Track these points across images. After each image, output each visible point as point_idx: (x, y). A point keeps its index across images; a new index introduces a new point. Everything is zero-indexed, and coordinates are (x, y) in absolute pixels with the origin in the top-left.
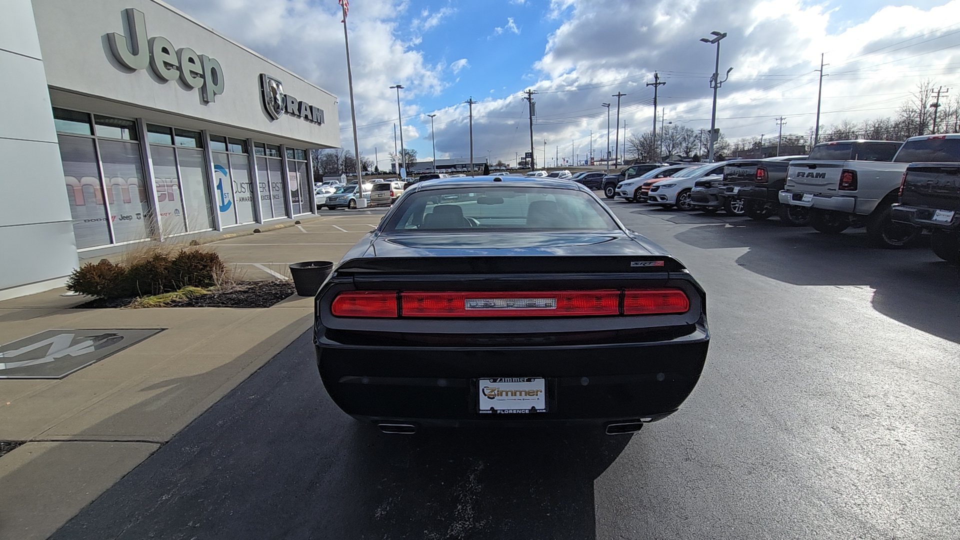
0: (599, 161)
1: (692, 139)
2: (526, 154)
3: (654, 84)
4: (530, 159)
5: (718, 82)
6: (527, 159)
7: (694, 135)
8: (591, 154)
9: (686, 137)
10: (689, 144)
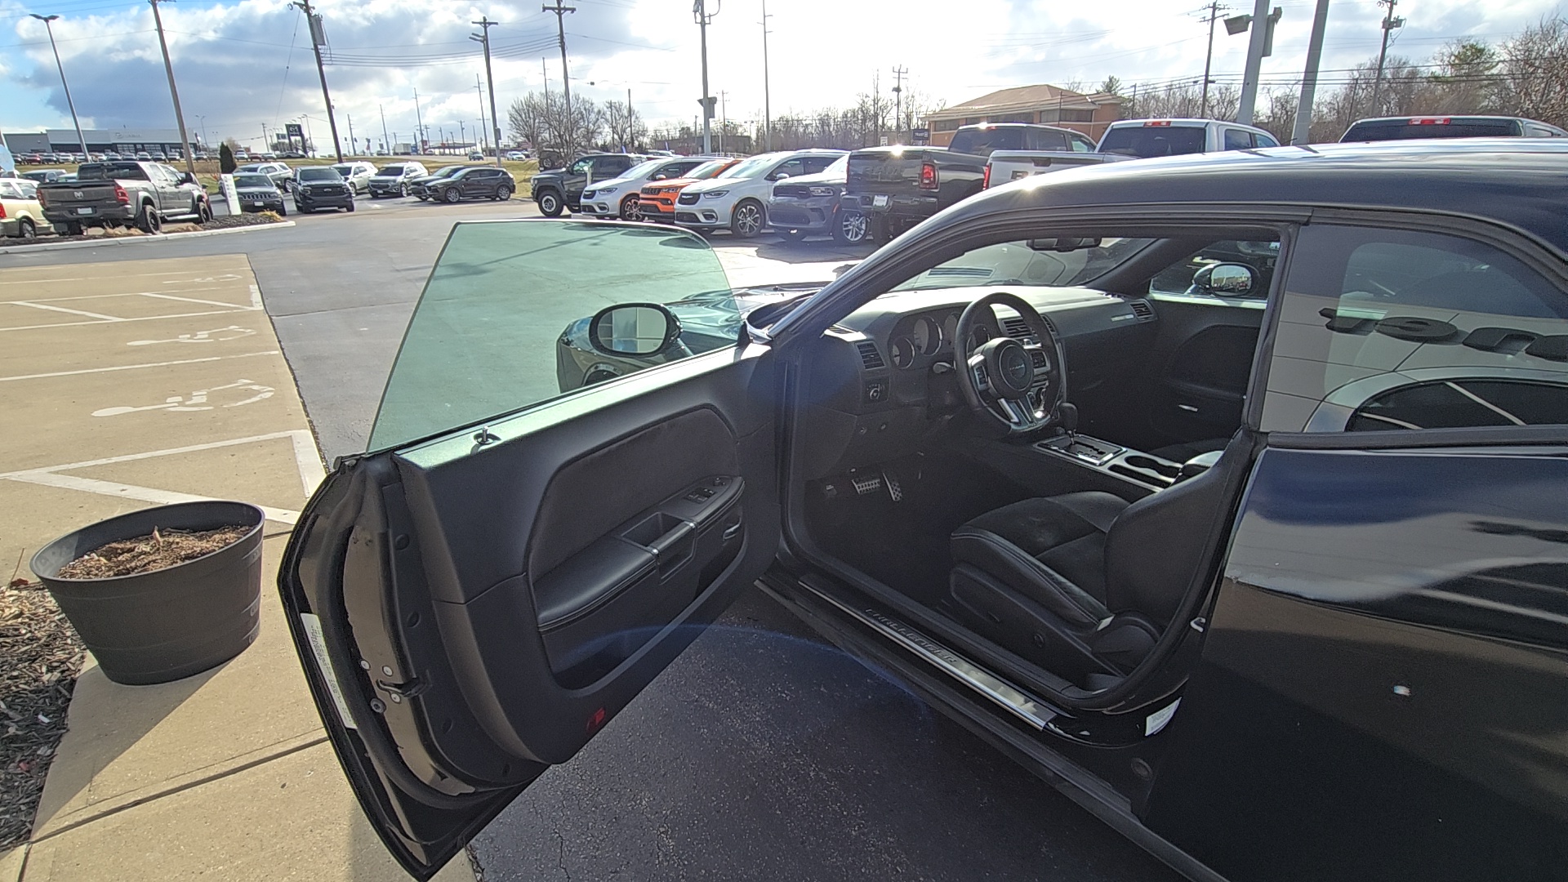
0: (439, 148)
1: (593, 117)
2: (288, 127)
3: (556, 9)
4: (299, 138)
5: (706, 14)
6: (293, 138)
7: (596, 110)
8: (422, 134)
9: (584, 112)
10: (590, 125)
